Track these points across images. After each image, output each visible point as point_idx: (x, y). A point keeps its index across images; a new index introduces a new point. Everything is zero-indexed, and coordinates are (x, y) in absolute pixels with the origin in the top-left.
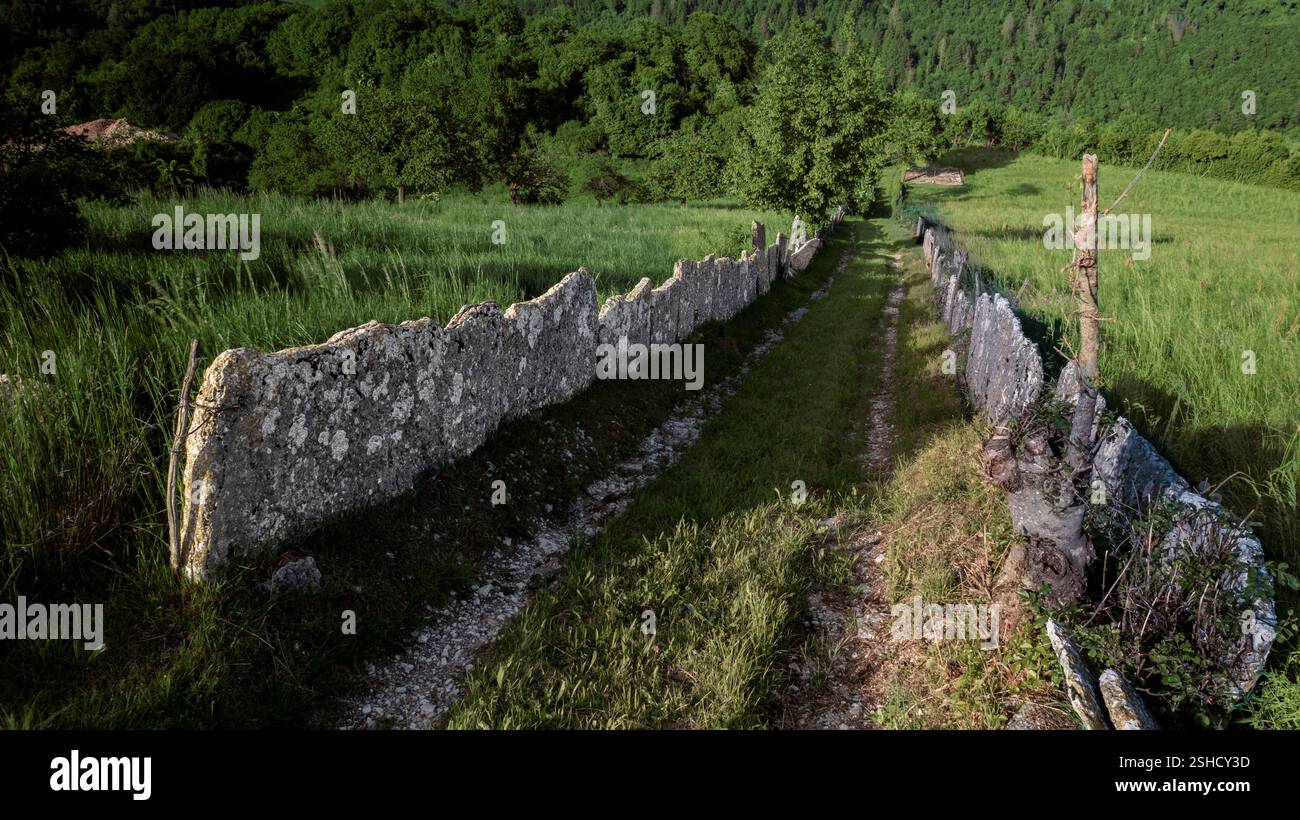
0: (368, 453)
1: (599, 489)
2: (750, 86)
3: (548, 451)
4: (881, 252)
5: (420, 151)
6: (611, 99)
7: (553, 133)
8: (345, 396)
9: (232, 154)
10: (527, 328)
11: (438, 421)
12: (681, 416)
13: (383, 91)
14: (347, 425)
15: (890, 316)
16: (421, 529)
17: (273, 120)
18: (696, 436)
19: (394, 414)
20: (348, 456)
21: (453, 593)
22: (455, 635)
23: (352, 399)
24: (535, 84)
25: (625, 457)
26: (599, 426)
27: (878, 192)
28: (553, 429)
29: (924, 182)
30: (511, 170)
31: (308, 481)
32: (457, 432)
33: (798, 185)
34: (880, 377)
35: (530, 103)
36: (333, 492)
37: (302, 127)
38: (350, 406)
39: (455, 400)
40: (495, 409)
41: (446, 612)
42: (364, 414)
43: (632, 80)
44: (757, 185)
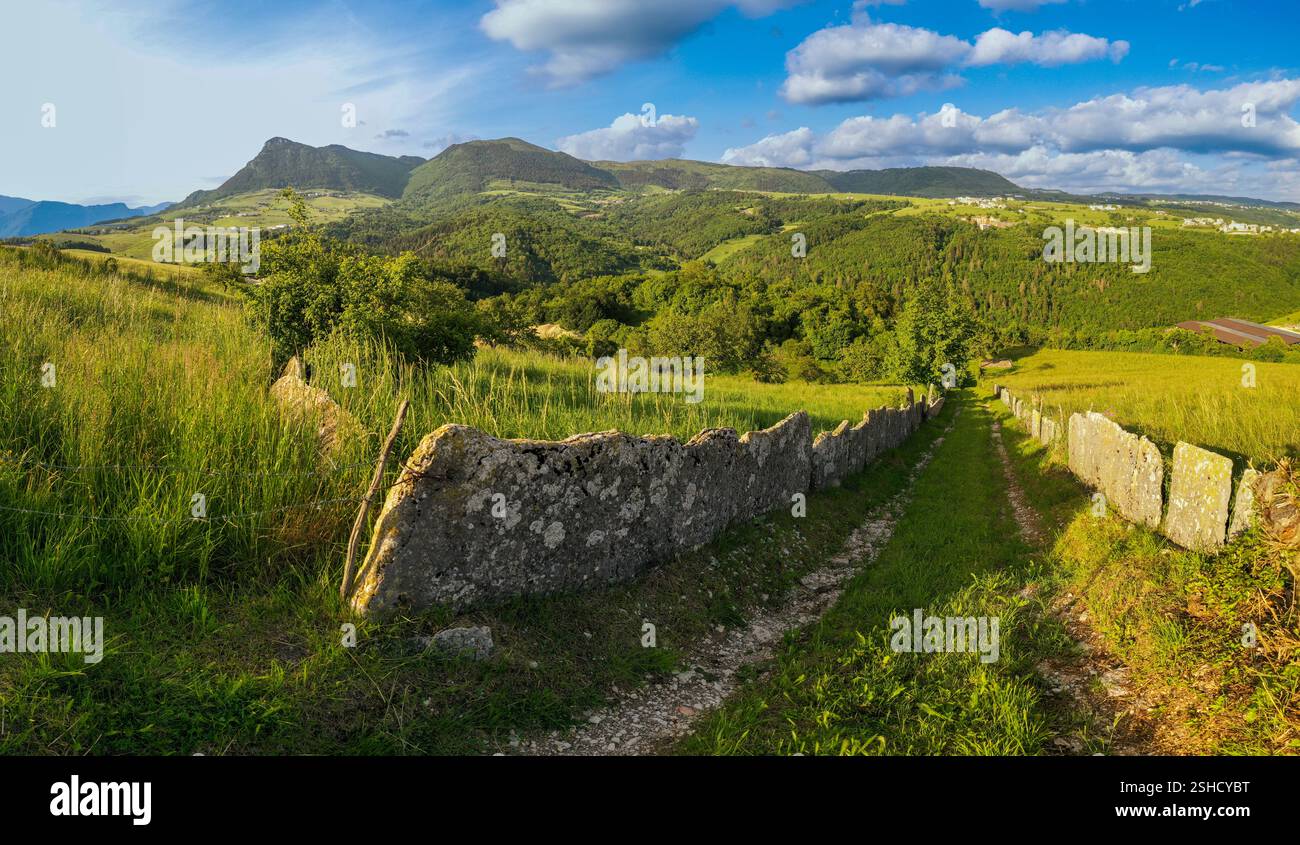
0: (588, 545)
1: (813, 580)
2: (892, 321)
3: (768, 550)
4: (979, 404)
5: (705, 350)
6: (815, 328)
7: (780, 345)
8: (568, 492)
9: (607, 346)
10: (757, 451)
11: (668, 523)
12: (874, 519)
13: (688, 317)
14: (567, 520)
15: (996, 438)
16: (631, 612)
17: (630, 331)
18: (889, 535)
19: (621, 513)
20: (563, 546)
21: (649, 677)
22: (636, 720)
23: (576, 495)
24: (771, 318)
25: (833, 552)
26: (812, 528)
27: (968, 373)
28: (774, 531)
29: (992, 367)
30: (756, 363)
31: (513, 560)
32: (686, 532)
33: (927, 369)
34: (1005, 476)
35: (768, 329)
36: (540, 574)
37: (644, 335)
38: (573, 501)
39: (687, 505)
40: (724, 514)
41: (634, 696)
42: (586, 510)
43: (827, 318)
44: (903, 370)
